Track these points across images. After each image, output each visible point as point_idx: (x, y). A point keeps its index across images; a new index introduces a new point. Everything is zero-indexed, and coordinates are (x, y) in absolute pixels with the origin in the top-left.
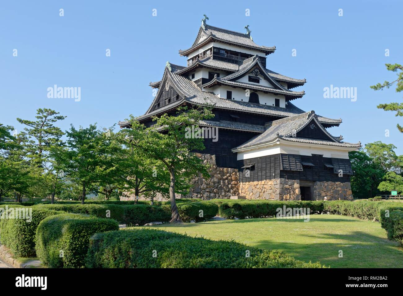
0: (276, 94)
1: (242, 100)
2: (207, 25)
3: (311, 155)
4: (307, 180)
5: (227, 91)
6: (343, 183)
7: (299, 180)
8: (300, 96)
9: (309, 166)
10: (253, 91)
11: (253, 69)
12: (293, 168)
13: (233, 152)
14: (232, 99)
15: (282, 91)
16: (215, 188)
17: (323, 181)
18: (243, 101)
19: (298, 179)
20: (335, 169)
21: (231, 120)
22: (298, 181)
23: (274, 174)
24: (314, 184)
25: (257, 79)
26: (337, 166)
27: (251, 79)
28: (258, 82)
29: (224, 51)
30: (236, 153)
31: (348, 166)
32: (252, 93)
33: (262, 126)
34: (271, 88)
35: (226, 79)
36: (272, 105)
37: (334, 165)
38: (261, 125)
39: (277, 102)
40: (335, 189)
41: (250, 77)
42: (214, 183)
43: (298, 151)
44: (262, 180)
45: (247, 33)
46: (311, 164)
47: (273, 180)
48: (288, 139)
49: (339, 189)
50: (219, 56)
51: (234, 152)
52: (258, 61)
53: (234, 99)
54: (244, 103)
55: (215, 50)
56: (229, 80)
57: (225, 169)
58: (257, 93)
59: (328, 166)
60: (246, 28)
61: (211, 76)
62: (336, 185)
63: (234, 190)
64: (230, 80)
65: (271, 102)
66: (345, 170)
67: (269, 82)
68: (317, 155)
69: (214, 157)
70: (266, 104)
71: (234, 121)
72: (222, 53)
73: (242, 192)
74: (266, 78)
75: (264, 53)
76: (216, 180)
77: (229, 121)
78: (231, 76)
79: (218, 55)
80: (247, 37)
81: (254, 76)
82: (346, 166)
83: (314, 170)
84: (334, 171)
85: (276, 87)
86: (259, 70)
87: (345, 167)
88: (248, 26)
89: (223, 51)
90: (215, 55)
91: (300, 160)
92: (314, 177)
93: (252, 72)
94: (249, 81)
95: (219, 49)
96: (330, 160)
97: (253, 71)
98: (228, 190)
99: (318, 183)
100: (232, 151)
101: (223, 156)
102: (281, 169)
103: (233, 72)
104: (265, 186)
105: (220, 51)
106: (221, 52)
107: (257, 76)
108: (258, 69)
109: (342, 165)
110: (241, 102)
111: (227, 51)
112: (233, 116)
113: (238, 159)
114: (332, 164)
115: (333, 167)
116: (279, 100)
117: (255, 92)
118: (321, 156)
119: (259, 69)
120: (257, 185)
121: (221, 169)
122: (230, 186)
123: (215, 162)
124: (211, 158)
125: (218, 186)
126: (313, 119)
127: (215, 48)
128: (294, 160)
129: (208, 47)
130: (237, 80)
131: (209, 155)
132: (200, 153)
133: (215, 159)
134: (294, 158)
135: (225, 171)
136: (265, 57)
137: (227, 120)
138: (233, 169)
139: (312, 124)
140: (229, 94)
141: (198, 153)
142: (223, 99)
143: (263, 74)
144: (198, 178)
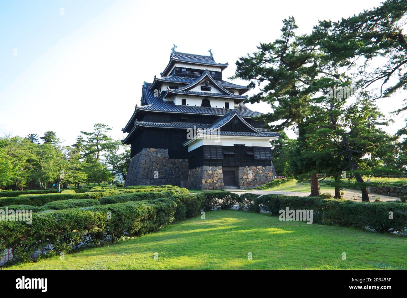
0: (225, 99)
1: (195, 105)
2: (176, 52)
3: (234, 145)
4: (229, 166)
5: (182, 99)
6: (265, 167)
7: (221, 167)
9: (230, 154)
10: (205, 98)
11: (203, 81)
12: (214, 157)
14: (187, 105)
17: (245, 166)
18: (196, 106)
20: (255, 156)
21: (182, 121)
24: (237, 169)
25: (208, 88)
26: (258, 153)
28: (210, 90)
30: (187, 146)
33: (211, 124)
34: (220, 94)
35: (179, 90)
36: (222, 108)
37: (255, 152)
38: (209, 123)
39: (227, 105)
40: (257, 172)
41: (201, 87)
43: (221, 143)
44: (196, 168)
45: (211, 55)
46: (232, 153)
47: (201, 167)
49: (261, 172)
50: (181, 73)
51: (185, 146)
52: (207, 74)
55: (178, 69)
57: (177, 160)
58: (208, 98)
59: (249, 153)
60: (208, 51)
62: (258, 169)
64: (184, 90)
65: (220, 105)
66: (266, 156)
67: (219, 90)
68: (239, 145)
69: (167, 151)
70: (216, 107)
71: (185, 122)
72: (184, 71)
73: (189, 178)
74: (216, 87)
75: (220, 68)
76: (168, 169)
77: (180, 122)
80: (210, 58)
81: (205, 86)
83: (236, 157)
84: (255, 157)
85: (225, 93)
87: (265, 153)
88: (210, 50)
89: (184, 69)
90: (177, 73)
91: (222, 150)
92: (236, 164)
94: (201, 90)
95: (181, 68)
96: (252, 149)
97: (203, 82)
98: (178, 176)
99: (241, 168)
100: (183, 145)
102: (204, 158)
104: (198, 172)
105: (182, 70)
107: (208, 85)
108: (208, 80)
109: (263, 152)
111: (187, 69)
112: (182, 118)
113: (188, 152)
114: (253, 152)
115: (253, 154)
116: (228, 103)
117: (207, 98)
118: (243, 146)
120: (195, 171)
121: (173, 160)
122: (180, 173)
123: (167, 155)
124: (164, 152)
125: (170, 173)
126: (236, 115)
127: (176, 68)
128: (216, 150)
129: (174, 67)
130: (190, 89)
131: (163, 149)
132: (154, 148)
133: (168, 153)
134: (216, 149)
135: (176, 162)
136: (221, 71)
137: (178, 122)
138: (184, 160)
139: (235, 119)
140: (184, 102)
141: (153, 148)
142: (178, 105)
143: (212, 84)
144: (152, 168)
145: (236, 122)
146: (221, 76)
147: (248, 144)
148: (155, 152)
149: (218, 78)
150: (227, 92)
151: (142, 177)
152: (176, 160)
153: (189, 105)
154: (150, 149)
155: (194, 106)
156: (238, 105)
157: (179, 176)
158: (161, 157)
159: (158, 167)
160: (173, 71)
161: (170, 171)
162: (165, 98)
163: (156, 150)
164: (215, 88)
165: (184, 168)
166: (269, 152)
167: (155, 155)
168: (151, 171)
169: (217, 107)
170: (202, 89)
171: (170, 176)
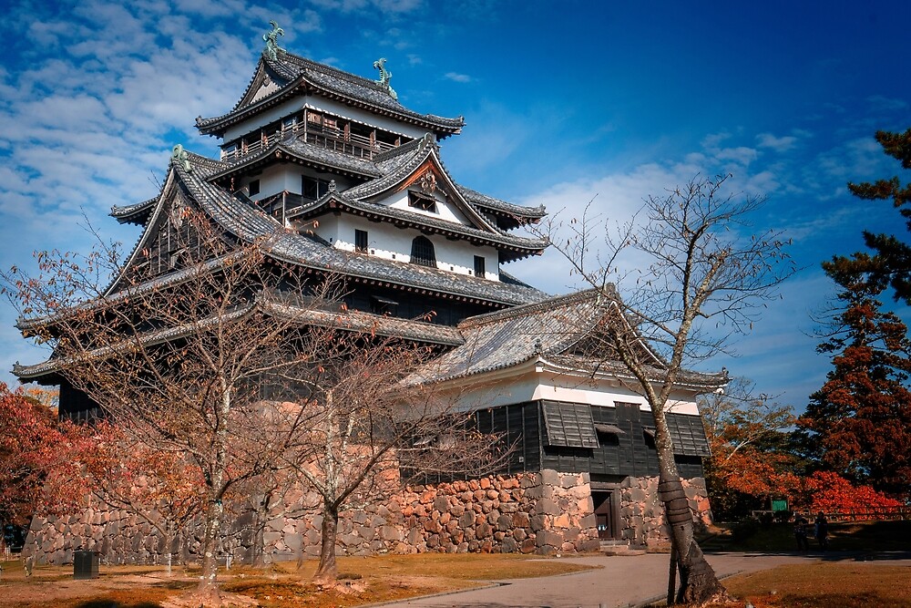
0: (476, 243)
1: (394, 256)
3: (614, 405)
4: (606, 473)
5: (357, 230)
6: (690, 480)
7: (588, 474)
8: (535, 251)
9: (609, 433)
10: (420, 234)
11: (419, 174)
12: (574, 441)
14: (370, 253)
15: (495, 236)
17: (644, 474)
18: (397, 260)
21: (375, 311)
23: (522, 459)
24: (620, 484)
25: (430, 201)
27: (415, 201)
28: (432, 208)
29: (335, 122)
31: (699, 434)
32: (418, 237)
34: (464, 226)
35: (353, 197)
36: (468, 274)
39: (479, 264)
41: (409, 192)
43: (583, 394)
46: (614, 430)
47: (520, 474)
52: (432, 151)
53: (373, 252)
54: (400, 263)
55: (312, 118)
56: (362, 199)
61: (310, 189)
64: (365, 200)
65: (464, 265)
66: (694, 446)
67: (460, 211)
68: (626, 404)
70: (451, 268)
71: (381, 314)
72: (330, 126)
74: (453, 199)
75: (434, 133)
77: (369, 312)
78: (362, 188)
79: (319, 131)
80: (383, 91)
81: (424, 191)
82: (694, 433)
83: (622, 444)
85: (474, 223)
86: (435, 175)
87: (692, 436)
89: (331, 122)
90: (312, 132)
91: (590, 417)
92: (623, 466)
93: (417, 181)
94: (409, 205)
95: (323, 115)
97: (420, 179)
99: (633, 480)
102: (546, 443)
103: (371, 179)
105: (324, 120)
106: (326, 125)
107: (430, 191)
109: (686, 430)
111: (342, 123)
112: (379, 299)
116: (483, 259)
117: (426, 236)
118: (635, 408)
119: (436, 172)
120: (466, 491)
126: (613, 305)
128: (576, 418)
130: (384, 201)
134: (575, 413)
140: (361, 241)
141: (293, 401)
142: (345, 252)
150: (486, 221)
153: (376, 255)
154: (284, 403)
155: (391, 259)
162: (291, 220)
165: (386, 481)
166: (700, 431)
169: (455, 271)
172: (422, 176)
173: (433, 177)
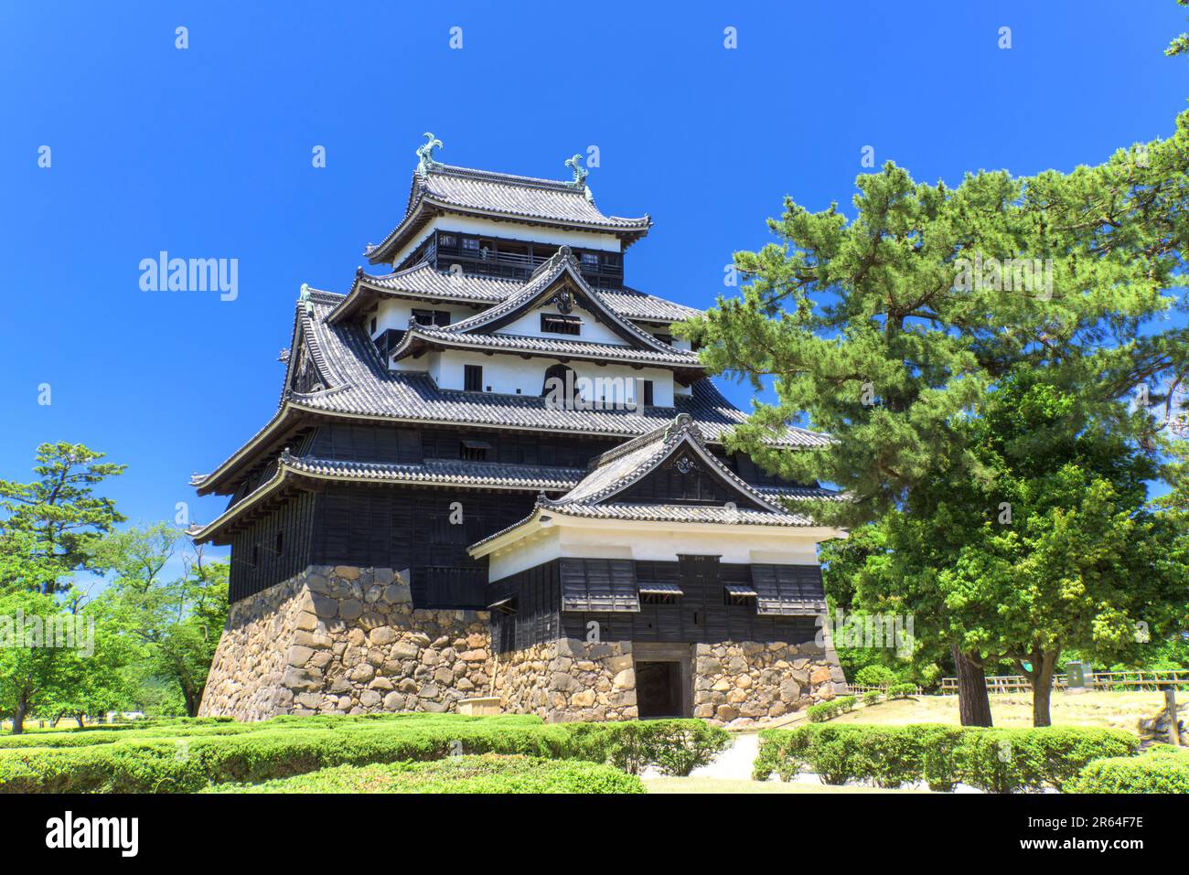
0: (637, 366)
1: (519, 391)
3: (677, 559)
4: (659, 640)
5: (466, 366)
6: (798, 645)
9: (662, 596)
10: (555, 363)
11: (550, 294)
12: (602, 604)
13: (473, 556)
14: (484, 390)
15: (661, 357)
16: (403, 675)
17: (720, 640)
18: (523, 393)
19: (628, 640)
20: (761, 600)
21: (469, 457)
22: (628, 644)
23: (549, 626)
24: (689, 652)
25: (568, 324)
26: (770, 591)
28: (575, 330)
29: (478, 243)
30: (486, 560)
31: (813, 588)
32: (547, 370)
33: (579, 467)
34: (620, 347)
35: (457, 329)
38: (573, 467)
40: (767, 664)
41: (543, 317)
42: (399, 660)
43: (629, 549)
44: (529, 645)
45: (577, 180)
46: (672, 589)
47: (548, 644)
48: (587, 510)
49: (781, 664)
50: (459, 258)
51: (476, 558)
52: (567, 266)
53: (489, 389)
54: (526, 398)
55: (445, 240)
56: (466, 333)
57: (444, 616)
58: (571, 366)
59: (735, 592)
62: (772, 652)
63: (473, 678)
64: (473, 332)
67: (613, 331)
68: (698, 556)
69: (403, 577)
72: (471, 247)
73: (495, 687)
74: (603, 318)
75: (617, 237)
76: (410, 650)
77: (461, 459)
78: (474, 320)
79: (451, 253)
80: (575, 193)
81: (557, 312)
82: (807, 588)
83: (686, 605)
84: (759, 607)
85: (636, 344)
86: (574, 293)
89: (471, 242)
90: (444, 256)
91: (632, 575)
92: (686, 631)
93: (547, 303)
94: (542, 330)
95: (460, 236)
96: (745, 574)
97: (551, 299)
98: (448, 680)
99: (703, 648)
100: (471, 554)
101: (438, 570)
102: (561, 610)
103: (488, 306)
104: (536, 665)
105: (462, 241)
106: (466, 246)
107: (569, 312)
108: (571, 290)
109: (792, 584)
110: (514, 398)
111: (485, 241)
112: (470, 444)
113: (491, 580)
114: (750, 586)
115: (753, 593)
116: (651, 382)
117: (565, 365)
118: (712, 561)
119: (575, 290)
121: (430, 614)
122: (459, 666)
123: (406, 595)
124: (394, 583)
125: (415, 667)
126: (685, 441)
127: (440, 233)
128: (611, 578)
129: (428, 231)
130: (499, 328)
131: (390, 570)
132: (354, 565)
133: (408, 583)
134: (610, 571)
135: (441, 621)
136: (618, 250)
137: (453, 458)
138: (473, 612)
139: (683, 456)
140: (473, 376)
141: (350, 565)
142: (450, 391)
143: (586, 304)
144: (343, 645)
145: (684, 466)
146: (620, 271)
147: (733, 555)
148: (356, 584)
149: (608, 279)
150: (647, 338)
151: (300, 686)
152: (441, 611)
153: (494, 391)
154: (338, 567)
155: (514, 393)
156: (688, 392)
157: (453, 681)
158: (380, 601)
159: (370, 645)
160: (425, 245)
161: (416, 659)
163: (362, 571)
164: (598, 320)
165: (472, 649)
166: (815, 585)
167: (357, 594)
168: (341, 660)
170: (547, 325)
171: (417, 680)
172: (555, 296)
173: (572, 295)
